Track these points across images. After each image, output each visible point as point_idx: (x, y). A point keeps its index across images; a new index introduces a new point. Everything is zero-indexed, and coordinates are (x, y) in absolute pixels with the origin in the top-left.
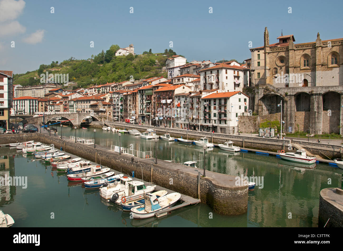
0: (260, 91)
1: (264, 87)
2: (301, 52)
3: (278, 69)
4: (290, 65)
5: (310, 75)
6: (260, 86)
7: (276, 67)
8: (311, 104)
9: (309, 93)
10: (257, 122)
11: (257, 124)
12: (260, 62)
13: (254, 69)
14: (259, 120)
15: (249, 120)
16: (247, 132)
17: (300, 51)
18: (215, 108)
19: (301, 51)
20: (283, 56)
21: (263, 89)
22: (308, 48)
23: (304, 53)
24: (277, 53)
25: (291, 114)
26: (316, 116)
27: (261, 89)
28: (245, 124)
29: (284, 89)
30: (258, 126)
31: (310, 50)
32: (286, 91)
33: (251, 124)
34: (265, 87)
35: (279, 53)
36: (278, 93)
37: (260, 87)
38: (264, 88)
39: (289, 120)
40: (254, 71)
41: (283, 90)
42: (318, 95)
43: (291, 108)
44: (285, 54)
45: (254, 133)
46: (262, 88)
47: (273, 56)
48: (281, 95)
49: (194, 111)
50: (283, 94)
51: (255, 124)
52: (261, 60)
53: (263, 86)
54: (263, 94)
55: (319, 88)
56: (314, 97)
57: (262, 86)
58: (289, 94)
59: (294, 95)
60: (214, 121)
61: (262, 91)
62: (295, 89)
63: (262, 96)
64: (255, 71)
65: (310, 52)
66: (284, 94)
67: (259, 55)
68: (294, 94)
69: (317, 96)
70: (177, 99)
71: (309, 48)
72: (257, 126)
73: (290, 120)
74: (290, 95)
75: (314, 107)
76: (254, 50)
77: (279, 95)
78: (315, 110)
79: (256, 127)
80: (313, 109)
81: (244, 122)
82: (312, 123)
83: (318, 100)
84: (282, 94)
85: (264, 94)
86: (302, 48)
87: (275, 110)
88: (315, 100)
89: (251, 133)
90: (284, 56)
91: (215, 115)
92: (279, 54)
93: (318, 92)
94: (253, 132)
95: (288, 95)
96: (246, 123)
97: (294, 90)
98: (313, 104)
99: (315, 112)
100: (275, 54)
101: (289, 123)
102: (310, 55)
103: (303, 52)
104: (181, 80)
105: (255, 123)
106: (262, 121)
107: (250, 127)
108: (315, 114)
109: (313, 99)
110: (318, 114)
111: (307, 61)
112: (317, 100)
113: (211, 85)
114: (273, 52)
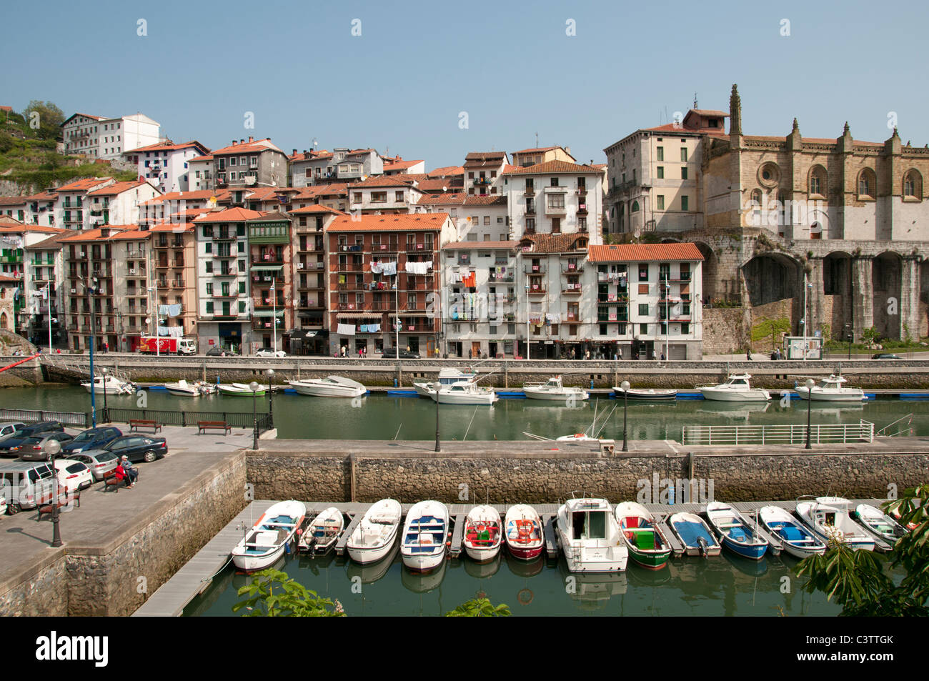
0: (744, 246)
1: (754, 236)
2: (810, 158)
3: (763, 192)
4: (794, 186)
5: (827, 214)
6: (746, 234)
7: (759, 187)
8: (853, 279)
9: (853, 253)
10: (744, 324)
11: (744, 328)
12: (664, 169)
13: (648, 184)
14: (748, 318)
15: (725, 320)
16: (719, 351)
17: (807, 156)
18: (644, 290)
19: (809, 156)
20: (774, 163)
21: (753, 241)
22: (822, 152)
23: (814, 163)
24: (760, 154)
25: (818, 301)
26: (864, 305)
27: (748, 241)
28: (714, 332)
29: (803, 244)
30: (747, 335)
31: (825, 157)
32: (809, 247)
33: (730, 330)
34: (757, 237)
35: (764, 153)
36: (789, 252)
37: (744, 236)
38: (755, 239)
39: (814, 316)
40: (648, 189)
41: (803, 246)
42: (866, 259)
43: (818, 289)
44: (778, 158)
45: (739, 352)
46: (751, 238)
47: (752, 161)
48: (797, 256)
49: (543, 299)
50: (803, 254)
51: (740, 330)
52: (667, 163)
53: (752, 233)
54: (752, 252)
55: (870, 243)
56: (859, 262)
57: (750, 232)
58: (814, 255)
59: (824, 258)
60: (637, 328)
61: (751, 246)
62: (827, 244)
63: (750, 257)
64: (651, 190)
65: (826, 163)
66: (805, 255)
67: (660, 149)
68: (824, 255)
69: (864, 261)
70: (453, 261)
71: (825, 152)
72: (744, 335)
73: (818, 316)
74: (816, 258)
75: (859, 284)
76: (651, 135)
77: (792, 256)
78: (862, 292)
79: (741, 336)
80: (858, 289)
81: (711, 326)
82: (858, 321)
83: (866, 270)
84: (801, 255)
85: (755, 254)
86: (810, 151)
87: (756, 293)
88: (859, 269)
89: (730, 352)
90: (776, 162)
91: (643, 310)
92: (764, 157)
93: (869, 254)
94: (733, 350)
95: (813, 258)
96: (717, 328)
97: (825, 246)
98: (857, 278)
99: (862, 296)
100: (756, 155)
101: (815, 321)
102: (826, 168)
103: (813, 159)
104: (391, 195)
105: (738, 327)
106: (756, 320)
107: (727, 337)
108: (862, 300)
109: (857, 268)
110: (866, 301)
111: (818, 181)
112: (863, 270)
113: (554, 219)
114: (752, 151)
